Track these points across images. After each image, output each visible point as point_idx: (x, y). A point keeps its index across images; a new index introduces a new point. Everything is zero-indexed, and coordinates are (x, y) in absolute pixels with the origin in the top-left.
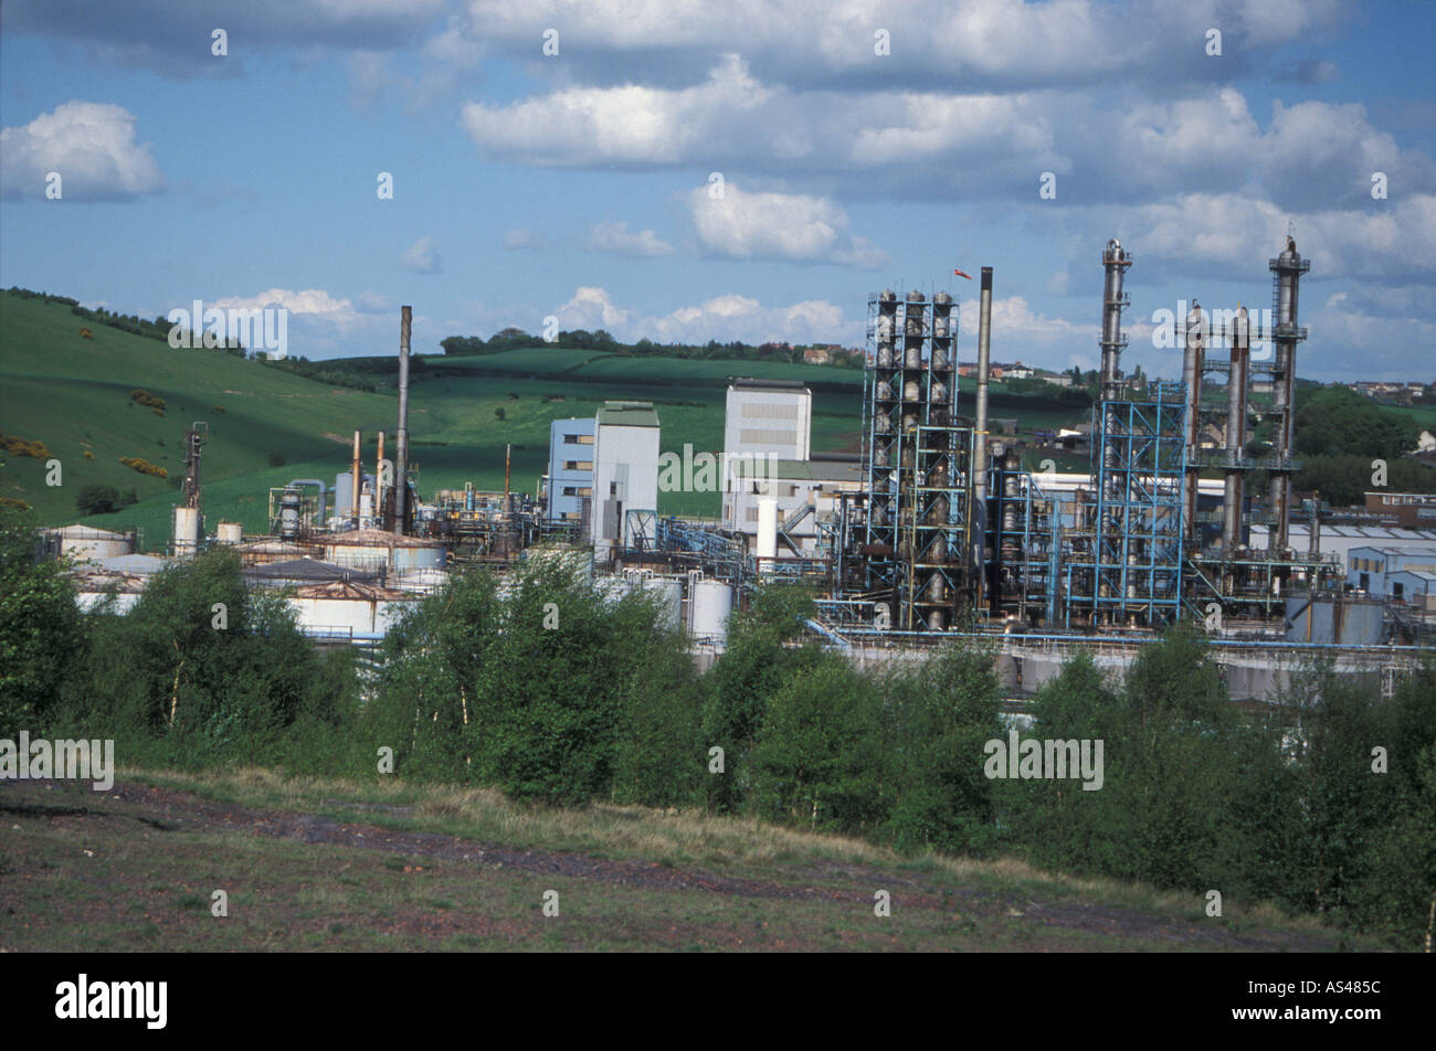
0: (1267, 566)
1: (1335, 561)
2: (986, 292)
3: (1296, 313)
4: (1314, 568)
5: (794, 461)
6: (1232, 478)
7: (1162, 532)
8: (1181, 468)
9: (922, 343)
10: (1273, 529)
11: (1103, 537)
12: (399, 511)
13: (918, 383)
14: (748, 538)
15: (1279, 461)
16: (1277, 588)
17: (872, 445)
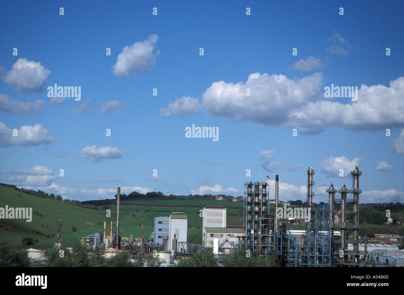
0: (353, 255)
1: (372, 253)
2: (277, 182)
3: (359, 186)
4: (366, 255)
5: (222, 228)
6: (343, 231)
7: (326, 246)
8: (330, 228)
9: (259, 195)
10: (354, 245)
11: (309, 247)
12: (117, 243)
13: (259, 206)
14: (211, 249)
15: (355, 226)
16: (356, 261)
17: (246, 223)
